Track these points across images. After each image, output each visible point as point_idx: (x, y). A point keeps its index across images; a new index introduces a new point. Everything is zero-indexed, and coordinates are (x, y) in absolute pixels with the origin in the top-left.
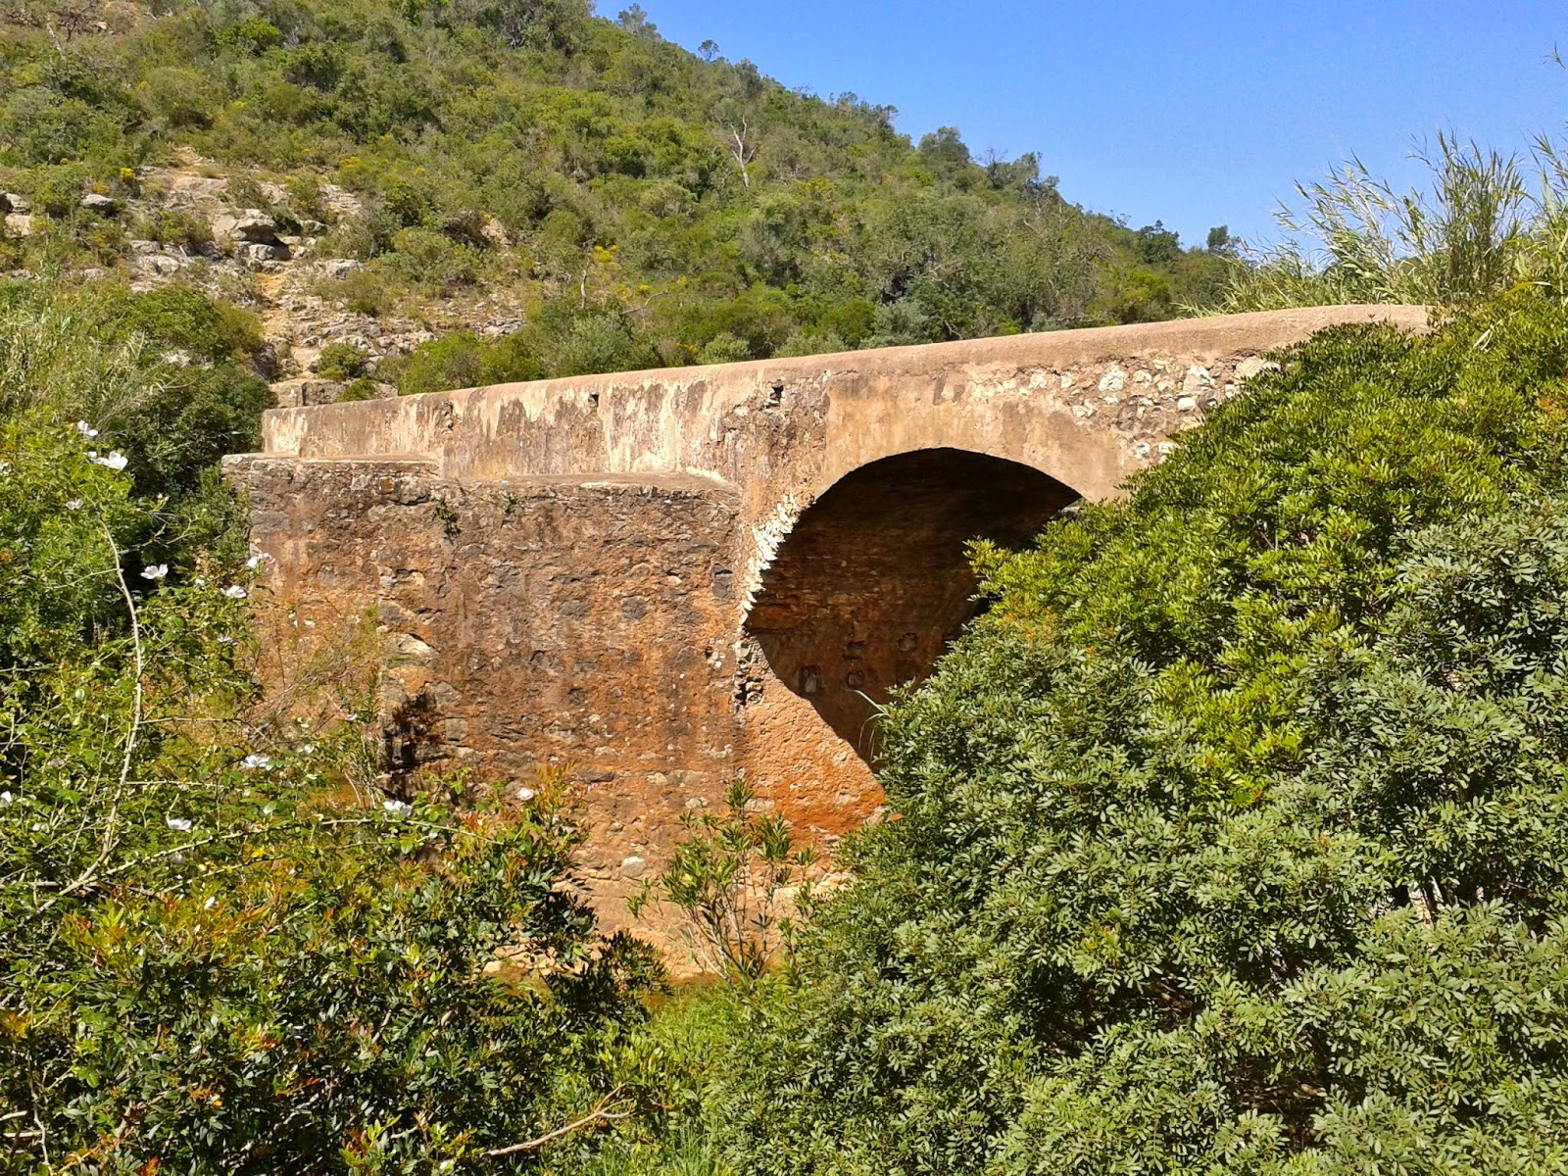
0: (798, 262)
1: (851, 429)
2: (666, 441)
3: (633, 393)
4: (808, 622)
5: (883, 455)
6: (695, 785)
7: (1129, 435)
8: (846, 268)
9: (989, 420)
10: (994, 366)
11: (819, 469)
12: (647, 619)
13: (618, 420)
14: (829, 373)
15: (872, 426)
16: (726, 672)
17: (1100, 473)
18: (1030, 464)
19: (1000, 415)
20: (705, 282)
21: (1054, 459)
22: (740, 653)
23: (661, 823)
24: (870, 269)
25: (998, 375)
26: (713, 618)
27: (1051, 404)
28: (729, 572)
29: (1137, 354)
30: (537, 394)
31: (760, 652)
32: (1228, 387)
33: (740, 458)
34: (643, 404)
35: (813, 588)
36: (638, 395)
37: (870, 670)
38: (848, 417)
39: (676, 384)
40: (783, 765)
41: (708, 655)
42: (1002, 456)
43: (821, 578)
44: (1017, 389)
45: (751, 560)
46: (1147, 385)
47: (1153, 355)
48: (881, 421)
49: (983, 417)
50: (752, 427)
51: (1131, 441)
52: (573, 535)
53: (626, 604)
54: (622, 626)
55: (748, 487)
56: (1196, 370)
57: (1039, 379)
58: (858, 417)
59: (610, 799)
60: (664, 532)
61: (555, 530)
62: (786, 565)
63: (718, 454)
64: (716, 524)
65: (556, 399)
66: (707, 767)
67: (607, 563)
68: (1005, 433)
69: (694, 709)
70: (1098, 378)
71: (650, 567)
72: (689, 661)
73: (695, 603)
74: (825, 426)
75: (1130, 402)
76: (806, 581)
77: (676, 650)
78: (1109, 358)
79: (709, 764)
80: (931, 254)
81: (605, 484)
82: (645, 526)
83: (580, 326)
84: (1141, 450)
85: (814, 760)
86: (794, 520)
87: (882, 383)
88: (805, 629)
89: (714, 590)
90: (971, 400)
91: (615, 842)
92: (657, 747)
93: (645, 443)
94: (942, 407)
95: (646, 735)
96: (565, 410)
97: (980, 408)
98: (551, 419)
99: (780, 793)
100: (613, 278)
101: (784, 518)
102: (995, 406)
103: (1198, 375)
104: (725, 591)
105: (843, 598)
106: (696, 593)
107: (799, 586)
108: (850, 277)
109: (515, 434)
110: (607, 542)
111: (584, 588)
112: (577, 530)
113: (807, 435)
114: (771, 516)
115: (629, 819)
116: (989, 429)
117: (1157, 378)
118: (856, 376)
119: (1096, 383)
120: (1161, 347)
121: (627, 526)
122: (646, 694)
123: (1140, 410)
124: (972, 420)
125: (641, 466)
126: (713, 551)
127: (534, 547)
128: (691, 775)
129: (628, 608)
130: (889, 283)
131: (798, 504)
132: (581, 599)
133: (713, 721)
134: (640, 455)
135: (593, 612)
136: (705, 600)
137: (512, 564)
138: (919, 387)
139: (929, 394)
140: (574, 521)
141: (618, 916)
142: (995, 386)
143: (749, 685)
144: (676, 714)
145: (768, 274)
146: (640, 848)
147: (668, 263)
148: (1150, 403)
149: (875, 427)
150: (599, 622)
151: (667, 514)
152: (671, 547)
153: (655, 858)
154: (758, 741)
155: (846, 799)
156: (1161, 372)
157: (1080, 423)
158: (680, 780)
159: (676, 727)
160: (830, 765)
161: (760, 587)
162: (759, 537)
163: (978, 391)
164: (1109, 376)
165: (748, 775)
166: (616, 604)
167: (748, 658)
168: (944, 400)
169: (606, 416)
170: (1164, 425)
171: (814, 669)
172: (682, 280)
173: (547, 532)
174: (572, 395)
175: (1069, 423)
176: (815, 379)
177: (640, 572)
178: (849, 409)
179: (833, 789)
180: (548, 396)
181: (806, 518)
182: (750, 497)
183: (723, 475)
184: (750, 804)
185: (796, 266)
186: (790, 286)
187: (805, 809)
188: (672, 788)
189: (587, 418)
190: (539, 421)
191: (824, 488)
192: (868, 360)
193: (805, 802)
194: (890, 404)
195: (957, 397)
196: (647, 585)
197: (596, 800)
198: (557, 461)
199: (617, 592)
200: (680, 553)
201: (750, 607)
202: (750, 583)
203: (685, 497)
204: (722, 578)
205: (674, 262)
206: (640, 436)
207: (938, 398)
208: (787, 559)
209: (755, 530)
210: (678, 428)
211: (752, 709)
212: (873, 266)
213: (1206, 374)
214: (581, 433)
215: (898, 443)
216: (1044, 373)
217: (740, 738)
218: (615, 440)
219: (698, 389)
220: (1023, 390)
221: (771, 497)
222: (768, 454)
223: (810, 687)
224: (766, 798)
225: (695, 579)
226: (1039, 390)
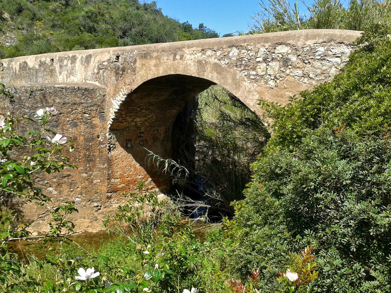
0: (95, 26)
1: (145, 68)
2: (79, 73)
3: (66, 58)
4: (128, 127)
5: (156, 76)
6: (96, 176)
7: (240, 69)
8: (109, 29)
9: (192, 65)
10: (193, 49)
11: (134, 81)
12: (78, 127)
13: (61, 67)
14: (136, 51)
15: (152, 68)
16: (105, 142)
17: (230, 81)
18: (207, 78)
19: (196, 64)
20: (69, 31)
21: (215, 77)
22: (108, 137)
23: (86, 188)
24: (116, 29)
25: (195, 52)
26: (99, 126)
27: (213, 60)
28: (104, 112)
29: (243, 45)
30: (32, 59)
31: (114, 136)
32: (273, 54)
33: (105, 78)
34: (70, 62)
35: (130, 117)
36: (68, 59)
37: (146, 140)
38: (143, 65)
39: (81, 55)
40: (122, 168)
41: (98, 138)
42: (197, 76)
43: (132, 114)
44: (202, 56)
45: (111, 109)
46: (246, 54)
47: (248, 45)
48: (155, 66)
49: (190, 64)
50: (109, 68)
51: (241, 71)
52: (52, 102)
53: (71, 123)
54: (70, 130)
55: (109, 87)
56: (262, 49)
57: (209, 53)
58: (147, 65)
59: (69, 182)
60: (82, 101)
61: (46, 100)
62: (122, 110)
63: (97, 76)
64: (99, 98)
65: (39, 61)
66: (99, 171)
67: (64, 110)
68: (198, 69)
69: (94, 154)
70: (229, 52)
71: (78, 111)
72: (92, 139)
73: (94, 122)
74: (135, 68)
75: (240, 59)
76: (128, 115)
77: (88, 136)
78: (233, 46)
79: (100, 170)
80: (133, 25)
81: (62, 86)
82: (76, 99)
83: (35, 42)
84: (244, 74)
85: (131, 166)
86: (125, 96)
87: (155, 54)
88: (127, 129)
89: (99, 118)
90: (186, 59)
91: (71, 195)
92: (84, 166)
93: (71, 73)
94: (176, 61)
95: (80, 162)
96: (42, 64)
97: (189, 62)
98: (37, 67)
99: (122, 176)
100: (42, 30)
101: (122, 96)
102: (194, 61)
103: (263, 51)
104: (103, 118)
105: (139, 120)
106: (94, 119)
107: (126, 116)
108: (111, 31)
109: (25, 72)
110: (64, 104)
111: (57, 118)
112: (54, 100)
113: (129, 71)
114: (117, 95)
115: (76, 188)
116: (193, 68)
117: (249, 52)
118: (145, 52)
119: (229, 53)
120: (250, 42)
121: (70, 99)
122: (79, 150)
123: (244, 62)
124: (187, 65)
125: (70, 81)
126: (98, 106)
127: (40, 106)
128: (94, 173)
129: (72, 124)
130: (122, 33)
131: (126, 92)
132: (56, 121)
133: (101, 157)
134: (70, 77)
135: (60, 125)
136: (97, 121)
137: (32, 111)
138: (168, 56)
139: (171, 58)
140: (53, 98)
141: (74, 216)
142: (194, 55)
143: (111, 146)
144: (89, 156)
145: (87, 30)
146: (79, 196)
147: (58, 26)
148: (247, 59)
149: (153, 68)
150: (63, 128)
151: (83, 95)
152: (85, 105)
153: (85, 198)
154: (115, 162)
155: (140, 177)
156: (251, 50)
157: (223, 66)
158: (91, 175)
159: (89, 159)
160: (135, 168)
161: (114, 117)
162: (114, 102)
163: (188, 57)
164: (233, 52)
165: (112, 172)
166: (68, 123)
167: (111, 138)
168: (177, 60)
169: (57, 66)
170: (252, 66)
171: (130, 140)
172: (63, 31)
173: (44, 101)
174: (44, 59)
175: (220, 66)
176: (131, 53)
177: (75, 113)
178: (144, 63)
179: (136, 174)
180: (36, 60)
181: (129, 96)
182: (110, 90)
183: (99, 83)
184: (113, 180)
185: (94, 28)
186: (93, 33)
187: (129, 181)
188: (89, 178)
189: (50, 66)
190: (33, 67)
191: (136, 87)
192: (149, 47)
193: (129, 179)
194: (158, 61)
195: (181, 58)
196: (78, 117)
197: (65, 183)
198: (40, 80)
199: (68, 119)
200: (88, 107)
201: (111, 123)
202: (111, 115)
203: (89, 90)
204: (102, 115)
205: (60, 25)
206: (69, 71)
207: (174, 59)
208: (123, 108)
209: (112, 100)
210: (83, 69)
211: (112, 153)
212: (117, 28)
213: (266, 50)
214: (48, 71)
215: (161, 72)
216: (211, 51)
217: (110, 162)
218: (60, 73)
219: (89, 57)
220: (204, 56)
221: (117, 90)
222: (115, 77)
223: (129, 145)
224: (118, 178)
225: (93, 115)
226: (209, 56)
